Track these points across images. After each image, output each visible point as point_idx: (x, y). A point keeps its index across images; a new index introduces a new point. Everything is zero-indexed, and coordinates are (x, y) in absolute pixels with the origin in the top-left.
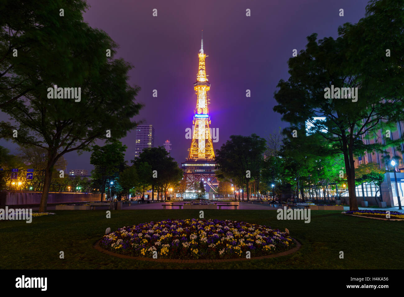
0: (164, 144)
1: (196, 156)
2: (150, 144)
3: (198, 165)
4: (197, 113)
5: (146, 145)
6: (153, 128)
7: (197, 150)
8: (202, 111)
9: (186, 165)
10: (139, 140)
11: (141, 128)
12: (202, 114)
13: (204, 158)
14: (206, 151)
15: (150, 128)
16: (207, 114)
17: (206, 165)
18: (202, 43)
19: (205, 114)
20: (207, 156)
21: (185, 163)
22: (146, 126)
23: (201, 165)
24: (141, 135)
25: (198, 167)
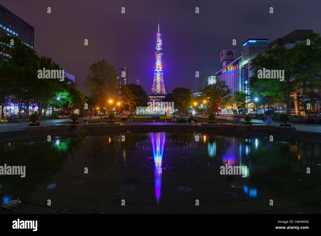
0: (136, 82)
1: (156, 92)
2: (125, 80)
3: (157, 97)
4: (156, 69)
5: (123, 81)
6: (127, 69)
7: (156, 89)
8: (159, 67)
9: (150, 97)
10: (118, 77)
11: (119, 69)
12: (159, 69)
13: (160, 93)
14: (161, 89)
15: (125, 69)
16: (162, 69)
17: (161, 97)
18: (159, 26)
19: (160, 69)
20: (161, 92)
21: (150, 96)
22: (123, 68)
23: (158, 97)
24: (119, 74)
25: (156, 98)
